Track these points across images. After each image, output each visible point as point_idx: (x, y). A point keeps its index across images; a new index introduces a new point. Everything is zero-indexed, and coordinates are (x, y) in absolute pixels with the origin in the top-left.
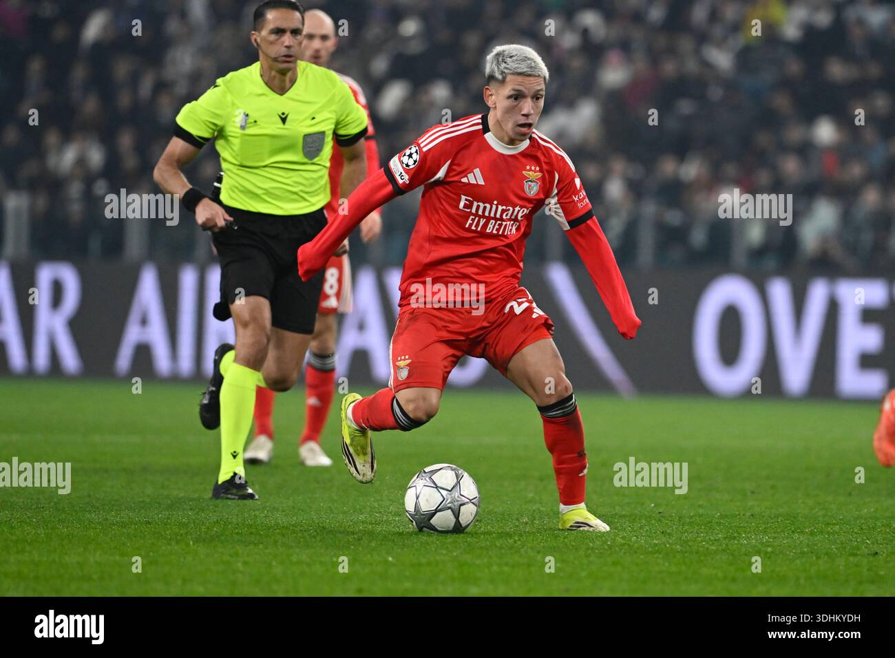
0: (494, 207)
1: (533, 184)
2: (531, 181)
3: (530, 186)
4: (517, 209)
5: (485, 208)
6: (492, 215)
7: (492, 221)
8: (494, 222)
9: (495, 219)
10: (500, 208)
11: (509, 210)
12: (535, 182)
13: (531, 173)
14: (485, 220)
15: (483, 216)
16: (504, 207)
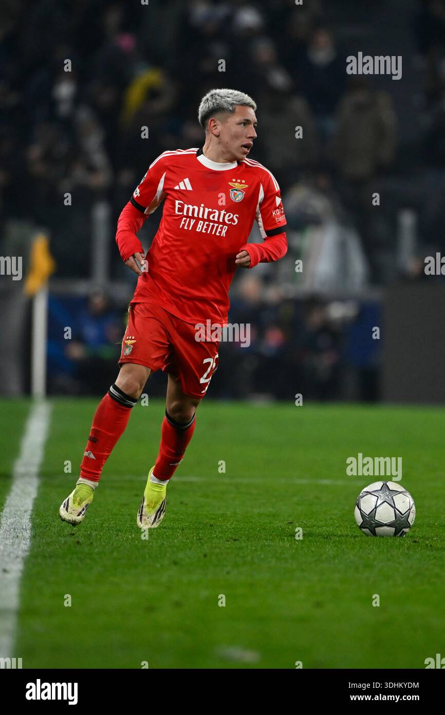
0: (202, 209)
1: (238, 193)
2: (236, 190)
3: (235, 194)
4: (223, 212)
5: (194, 210)
6: (201, 216)
7: (200, 222)
8: (202, 222)
9: (203, 219)
10: (207, 210)
11: (215, 212)
12: (239, 191)
13: (236, 184)
14: (194, 220)
15: (193, 217)
16: (210, 210)
